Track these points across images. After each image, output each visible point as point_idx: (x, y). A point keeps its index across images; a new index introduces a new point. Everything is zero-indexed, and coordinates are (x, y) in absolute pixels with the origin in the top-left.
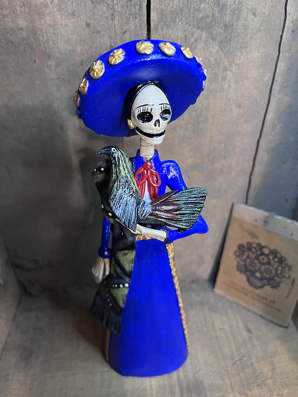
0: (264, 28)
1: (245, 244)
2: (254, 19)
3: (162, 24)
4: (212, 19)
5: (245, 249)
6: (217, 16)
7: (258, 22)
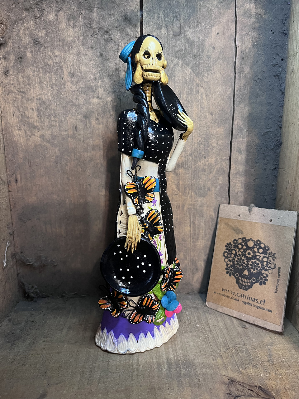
0: (222, 57)
1: (232, 243)
2: (214, 51)
4: (185, 52)
5: (233, 248)
6: (188, 49)
7: (217, 53)
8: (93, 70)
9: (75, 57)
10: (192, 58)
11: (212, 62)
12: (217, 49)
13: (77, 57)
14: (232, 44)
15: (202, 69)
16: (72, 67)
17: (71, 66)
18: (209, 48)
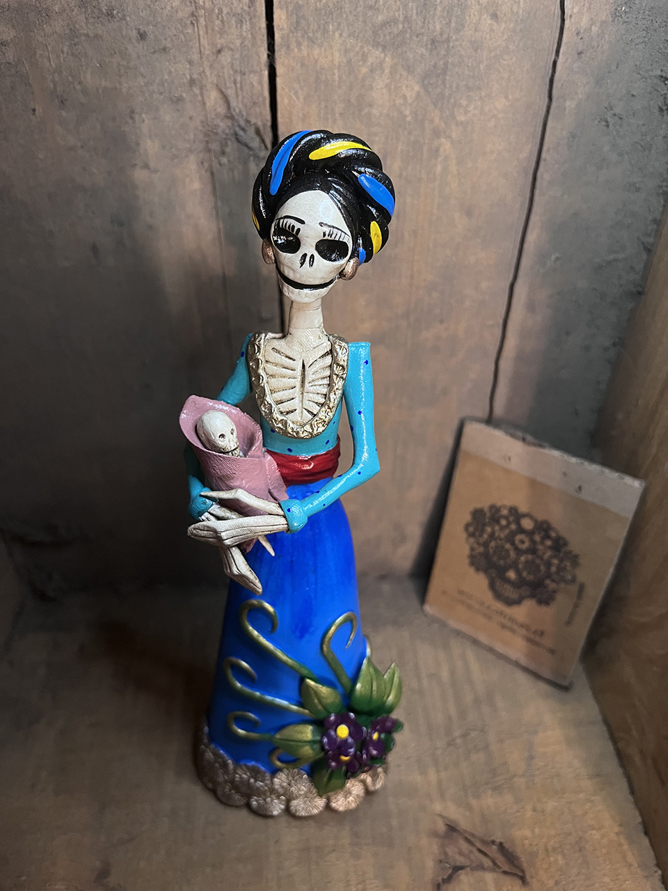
0: (517, 47)
1: (486, 510)
2: (495, 27)
3: (299, 35)
4: (404, 27)
5: (487, 520)
6: (415, 20)
7: (503, 33)
8: (120, 83)
9: (61, 46)
10: (427, 48)
11: (485, 63)
12: (506, 23)
13: (67, 43)
14: (553, 9)
15: (454, 85)
16: (57, 75)
17: (54, 72)
18: (480, 19)
